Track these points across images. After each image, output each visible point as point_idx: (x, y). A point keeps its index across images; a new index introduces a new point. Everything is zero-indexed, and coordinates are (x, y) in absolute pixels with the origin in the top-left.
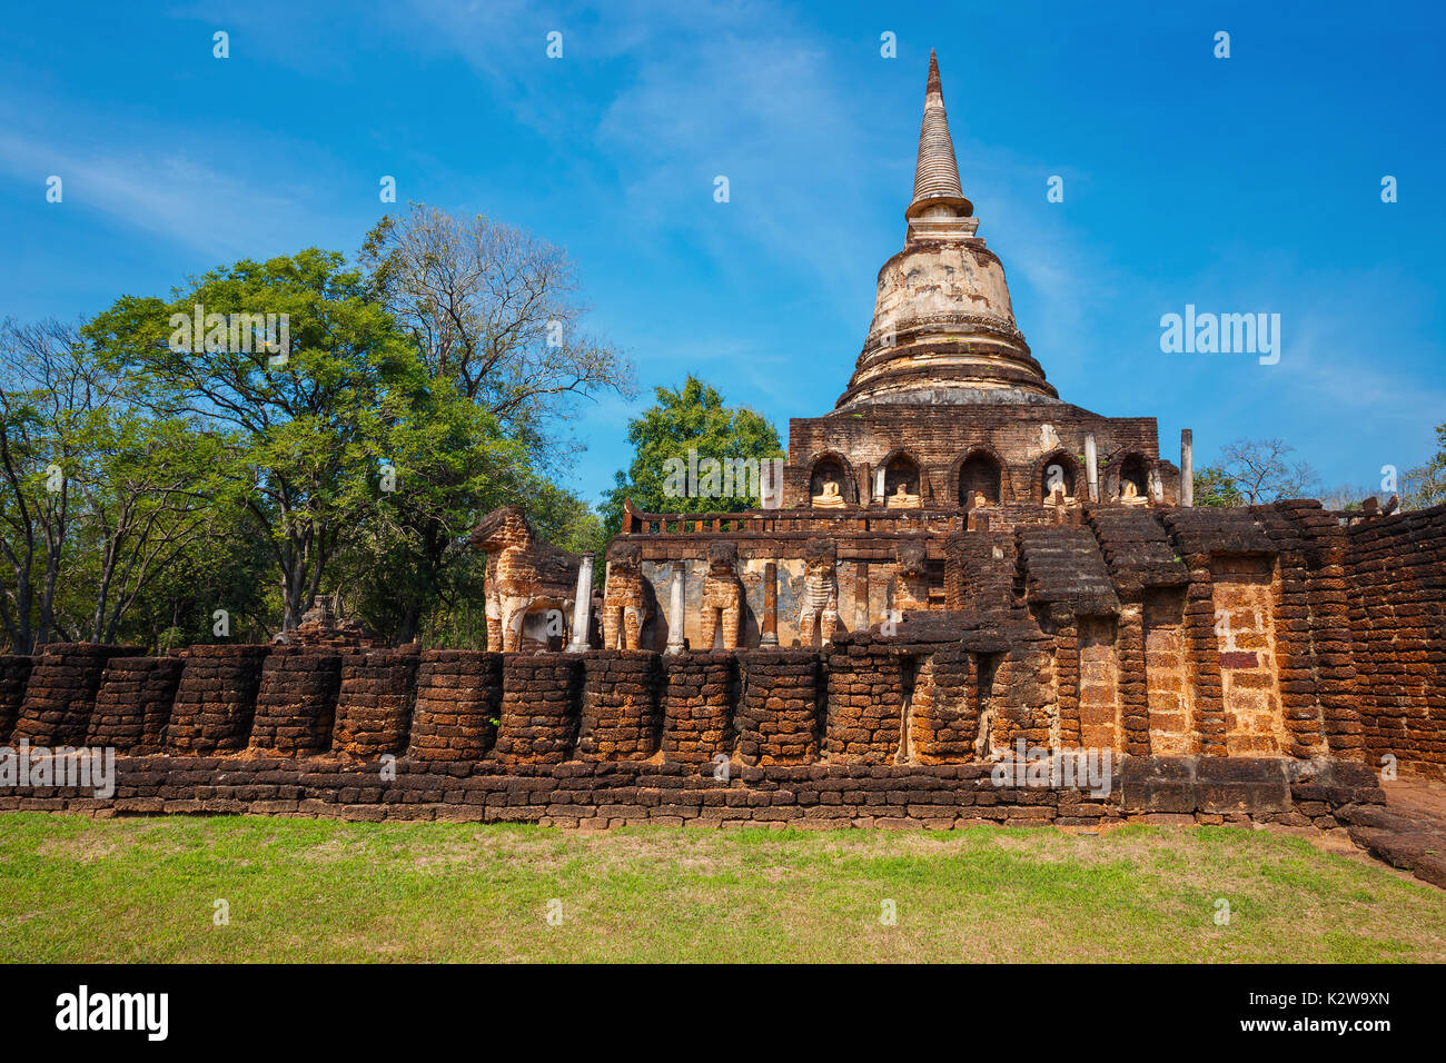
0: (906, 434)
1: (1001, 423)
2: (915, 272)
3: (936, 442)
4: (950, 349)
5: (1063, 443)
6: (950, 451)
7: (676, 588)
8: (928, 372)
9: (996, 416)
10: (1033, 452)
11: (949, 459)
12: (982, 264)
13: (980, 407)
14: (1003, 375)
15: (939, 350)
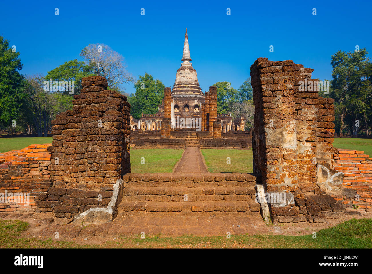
0: (177, 101)
1: (190, 100)
2: (181, 73)
3: (181, 103)
4: (185, 87)
5: (198, 103)
6: (183, 104)
7: (149, 123)
8: (182, 91)
9: (190, 99)
10: (194, 104)
11: (183, 105)
12: (191, 72)
13: (188, 98)
14: (192, 91)
15: (183, 87)
